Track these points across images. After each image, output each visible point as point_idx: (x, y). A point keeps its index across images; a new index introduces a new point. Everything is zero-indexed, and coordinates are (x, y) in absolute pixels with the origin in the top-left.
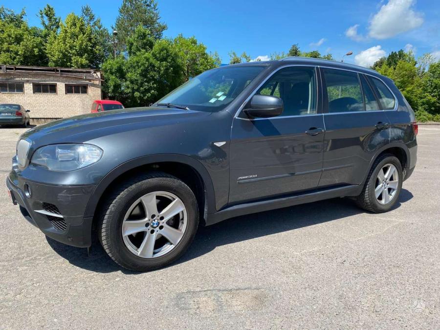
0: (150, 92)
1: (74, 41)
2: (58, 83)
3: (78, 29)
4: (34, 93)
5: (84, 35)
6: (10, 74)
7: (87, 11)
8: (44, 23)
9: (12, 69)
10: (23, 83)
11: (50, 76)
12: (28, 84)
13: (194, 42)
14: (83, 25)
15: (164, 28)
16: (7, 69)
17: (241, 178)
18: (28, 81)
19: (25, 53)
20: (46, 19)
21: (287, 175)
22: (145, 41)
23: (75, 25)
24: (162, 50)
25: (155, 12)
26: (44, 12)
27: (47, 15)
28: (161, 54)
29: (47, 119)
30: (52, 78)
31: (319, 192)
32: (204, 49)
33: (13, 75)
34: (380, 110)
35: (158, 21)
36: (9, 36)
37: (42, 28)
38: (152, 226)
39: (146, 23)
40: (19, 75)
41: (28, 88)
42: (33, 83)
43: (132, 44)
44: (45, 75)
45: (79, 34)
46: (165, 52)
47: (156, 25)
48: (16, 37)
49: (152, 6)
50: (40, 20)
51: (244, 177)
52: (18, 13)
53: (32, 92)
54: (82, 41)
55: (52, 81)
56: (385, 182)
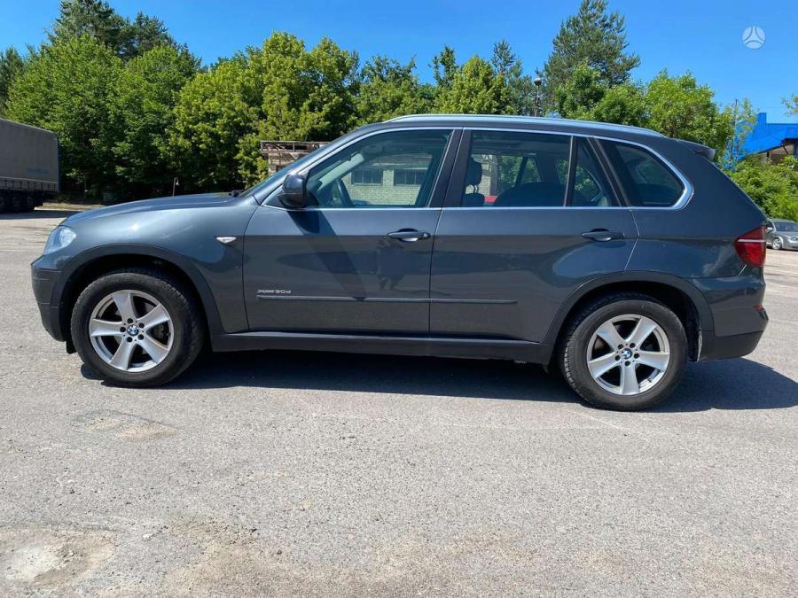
0: (582, 182)
1: (471, 101)
3: (481, 81)
4: (394, 185)
5: (488, 89)
7: (502, 50)
8: (437, 77)
10: (383, 170)
12: (388, 171)
13: (688, 84)
14: (489, 74)
15: (631, 64)
17: (263, 291)
18: (389, 168)
20: (442, 68)
21: (351, 298)
22: (587, 91)
23: (477, 75)
24: (613, 106)
25: (618, 35)
26: (440, 58)
27: (443, 63)
28: (611, 114)
31: (430, 339)
32: (708, 95)
34: (613, 205)
35: (623, 52)
36: (385, 100)
37: (435, 84)
38: (129, 333)
39: (597, 58)
41: (388, 176)
42: (395, 170)
43: (564, 98)
45: (481, 90)
46: (618, 108)
47: (618, 61)
48: (393, 102)
49: (615, 25)
50: (433, 72)
51: (267, 291)
52: (404, 64)
53: (392, 182)
54: (483, 99)
55: (421, 166)
56: (626, 350)
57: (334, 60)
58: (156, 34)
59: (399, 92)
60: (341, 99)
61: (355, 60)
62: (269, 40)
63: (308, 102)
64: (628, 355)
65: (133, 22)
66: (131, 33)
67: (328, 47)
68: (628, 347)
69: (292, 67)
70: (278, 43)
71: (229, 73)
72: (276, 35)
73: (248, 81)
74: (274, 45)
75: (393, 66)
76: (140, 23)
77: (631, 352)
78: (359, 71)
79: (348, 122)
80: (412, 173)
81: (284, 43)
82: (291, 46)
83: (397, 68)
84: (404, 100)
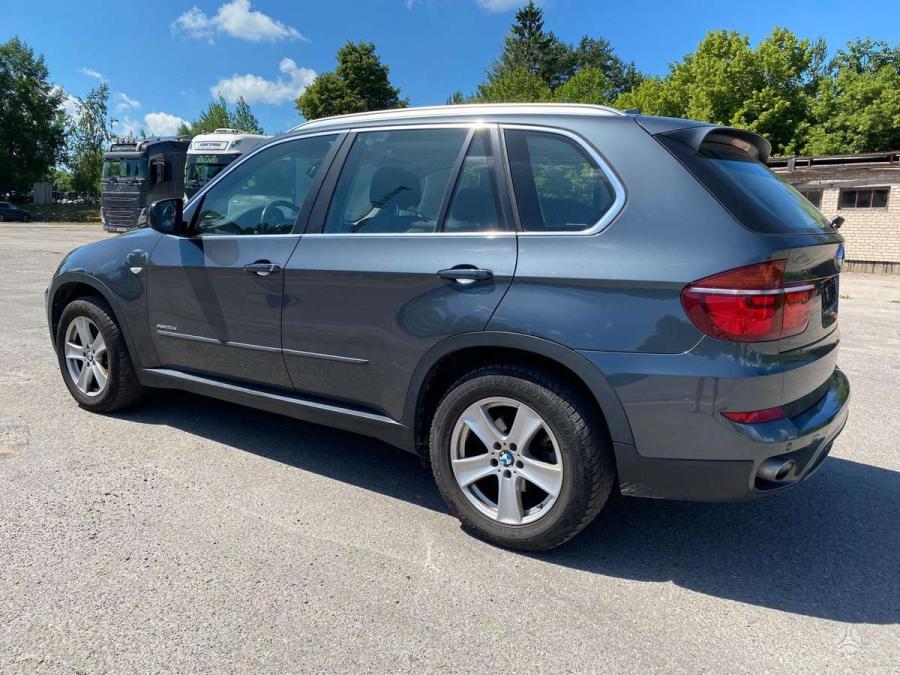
2: (893, 186)
4: (839, 208)
6: (802, 175)
9: (805, 164)
10: (822, 190)
11: (879, 171)
12: (830, 191)
16: (797, 164)
18: (831, 186)
19: (872, 127)
29: (854, 262)
30: (882, 176)
33: (808, 174)
36: (853, 97)
40: (818, 175)
41: (830, 197)
42: (841, 189)
44: (867, 169)
53: (836, 206)
55: (880, 182)
56: (506, 452)
57: (784, 55)
58: (599, 55)
59: (876, 84)
60: (788, 103)
61: (821, 52)
62: (703, 42)
63: (741, 111)
64: (509, 462)
65: (576, 47)
66: (573, 60)
67: (781, 39)
68: (508, 448)
69: (726, 72)
70: (713, 45)
71: (652, 89)
72: (712, 35)
73: (672, 95)
74: (708, 48)
75: (878, 49)
76: (584, 47)
77: (511, 456)
78: (826, 62)
79: (796, 131)
80: (868, 191)
81: (721, 43)
82: (730, 45)
83: (885, 51)
84: (884, 93)
